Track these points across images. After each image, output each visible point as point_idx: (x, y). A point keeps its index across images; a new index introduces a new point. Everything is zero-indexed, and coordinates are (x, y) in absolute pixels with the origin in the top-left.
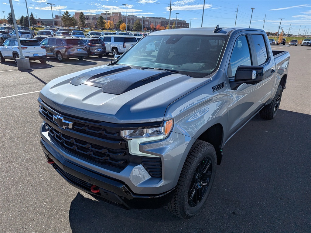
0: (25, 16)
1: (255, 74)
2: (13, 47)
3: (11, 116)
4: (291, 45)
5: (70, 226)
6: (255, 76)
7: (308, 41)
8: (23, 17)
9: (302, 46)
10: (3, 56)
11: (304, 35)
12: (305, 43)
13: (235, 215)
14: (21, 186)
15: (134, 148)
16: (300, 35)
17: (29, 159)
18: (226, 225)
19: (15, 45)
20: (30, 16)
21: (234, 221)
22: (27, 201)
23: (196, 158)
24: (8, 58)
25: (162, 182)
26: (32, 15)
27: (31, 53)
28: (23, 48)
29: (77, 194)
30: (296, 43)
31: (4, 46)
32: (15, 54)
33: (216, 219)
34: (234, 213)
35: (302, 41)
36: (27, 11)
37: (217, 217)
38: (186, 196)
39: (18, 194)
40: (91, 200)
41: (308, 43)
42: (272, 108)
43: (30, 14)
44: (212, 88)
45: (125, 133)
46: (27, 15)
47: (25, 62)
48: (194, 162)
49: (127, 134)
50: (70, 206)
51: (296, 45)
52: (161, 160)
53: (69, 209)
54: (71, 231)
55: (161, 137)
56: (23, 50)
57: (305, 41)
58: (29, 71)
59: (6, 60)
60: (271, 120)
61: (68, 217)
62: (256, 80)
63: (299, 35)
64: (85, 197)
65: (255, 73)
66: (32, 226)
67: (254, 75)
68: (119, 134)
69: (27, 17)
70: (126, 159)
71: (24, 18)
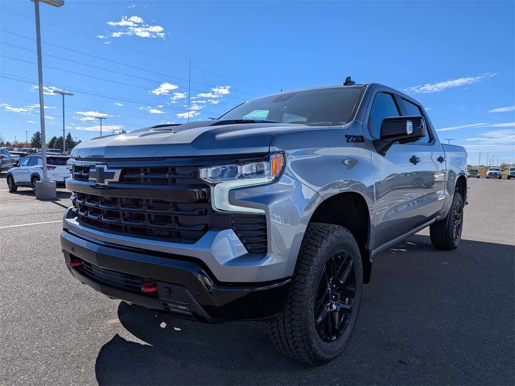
0: (58, 137)
1: (411, 127)
2: (33, 167)
3: (15, 246)
4: (469, 177)
5: (95, 377)
6: (411, 129)
7: (495, 171)
8: (55, 138)
9: (487, 178)
10: (15, 182)
11: (488, 165)
12: (490, 174)
13: (403, 365)
14: (14, 327)
15: (220, 201)
16: (482, 166)
17: (35, 294)
18: (389, 377)
19: (37, 164)
20: (67, 136)
21: (402, 372)
22: (21, 345)
23: (325, 241)
24: (23, 184)
25: (268, 257)
26: (69, 136)
27: (60, 175)
28: (49, 168)
29: (113, 337)
30: (478, 174)
31: (19, 166)
32: (35, 177)
33: (368, 369)
34: (401, 362)
35: (487, 171)
36: (64, 130)
37: (370, 367)
38: (310, 304)
39: (6, 336)
40: (139, 344)
41: (496, 174)
42: (450, 227)
43: (66, 134)
44: (344, 137)
45: (206, 174)
46: (63, 136)
47: (50, 186)
48: (323, 246)
49: (210, 175)
50: (99, 352)
51: (478, 177)
52: (265, 219)
53: (97, 356)
54: (98, 384)
55: (265, 180)
56: (48, 171)
57: (491, 171)
58: (53, 200)
59: (19, 189)
60: (451, 251)
61: (94, 366)
62: (413, 135)
63: (480, 167)
64: (127, 340)
65: (411, 124)
66: (23, 378)
67: (409, 128)
68: (197, 174)
69: (61, 137)
70: (206, 223)
71: (56, 140)
